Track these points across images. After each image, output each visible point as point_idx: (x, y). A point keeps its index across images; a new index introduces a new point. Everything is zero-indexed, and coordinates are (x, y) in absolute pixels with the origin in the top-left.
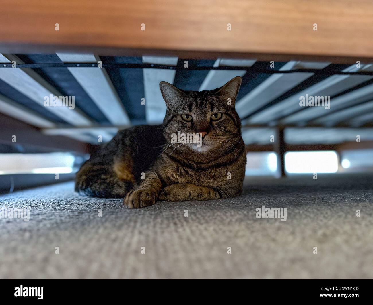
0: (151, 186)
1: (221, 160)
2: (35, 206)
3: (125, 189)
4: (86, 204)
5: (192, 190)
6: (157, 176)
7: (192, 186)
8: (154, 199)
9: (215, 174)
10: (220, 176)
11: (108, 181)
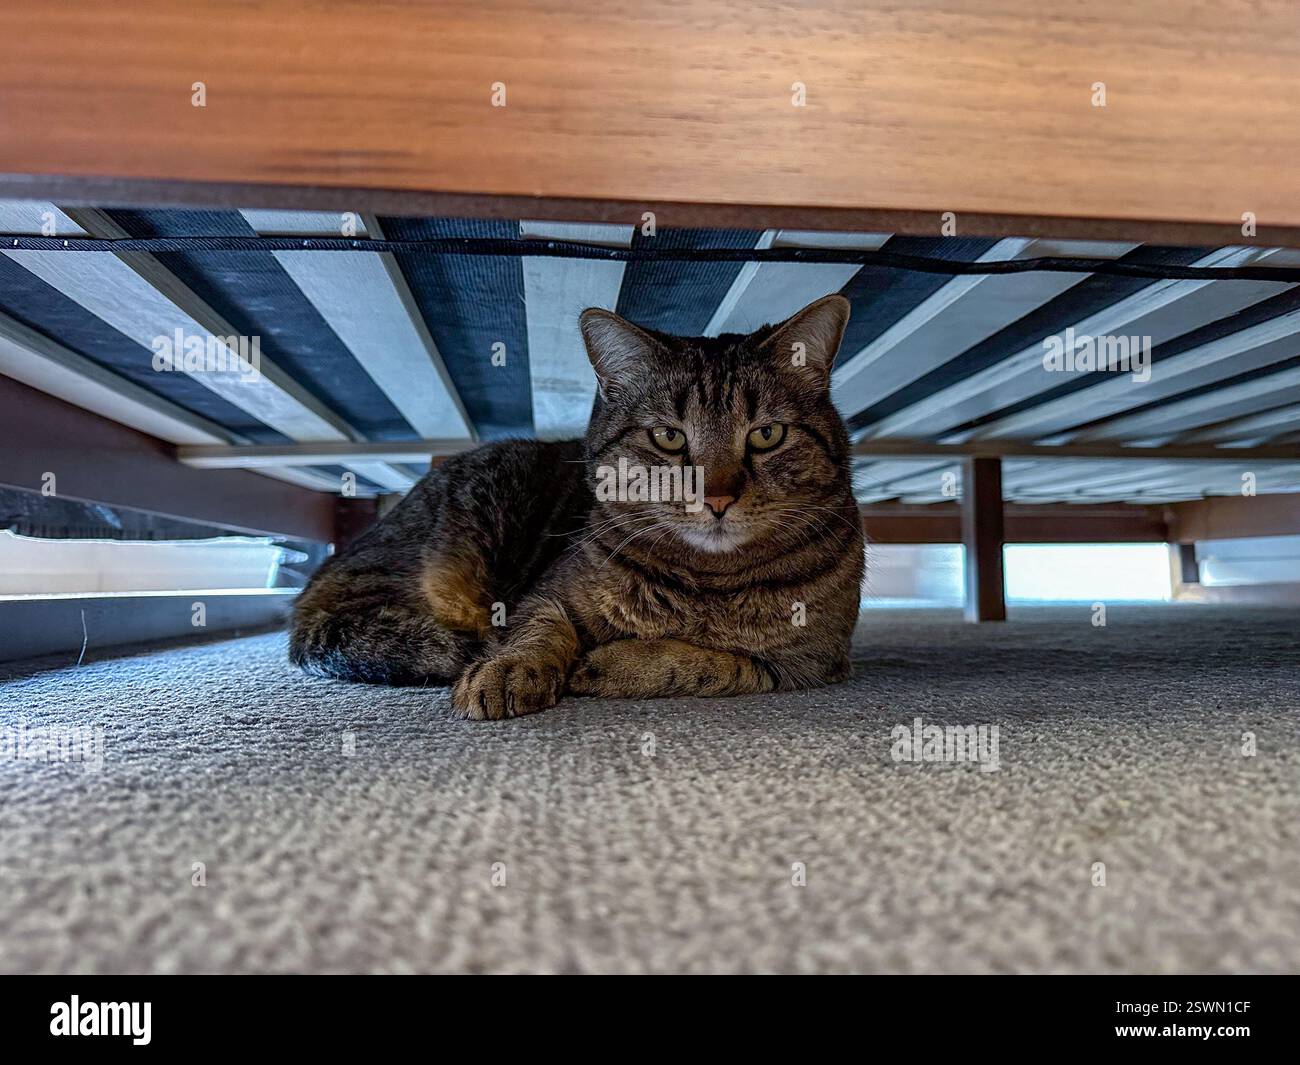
0: (544, 645)
1: (779, 568)
2: (163, 708)
3: (456, 654)
4: (329, 705)
5: (681, 662)
6: (564, 613)
7: (679, 647)
8: (552, 690)
9: (758, 611)
10: (775, 616)
11: (401, 628)
